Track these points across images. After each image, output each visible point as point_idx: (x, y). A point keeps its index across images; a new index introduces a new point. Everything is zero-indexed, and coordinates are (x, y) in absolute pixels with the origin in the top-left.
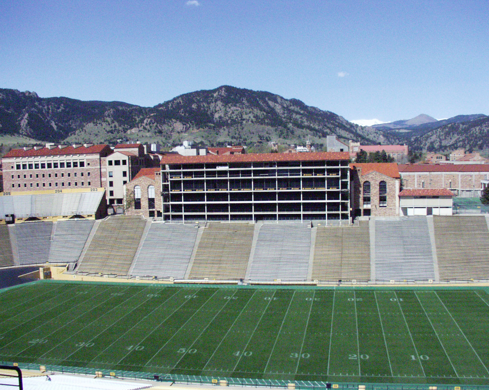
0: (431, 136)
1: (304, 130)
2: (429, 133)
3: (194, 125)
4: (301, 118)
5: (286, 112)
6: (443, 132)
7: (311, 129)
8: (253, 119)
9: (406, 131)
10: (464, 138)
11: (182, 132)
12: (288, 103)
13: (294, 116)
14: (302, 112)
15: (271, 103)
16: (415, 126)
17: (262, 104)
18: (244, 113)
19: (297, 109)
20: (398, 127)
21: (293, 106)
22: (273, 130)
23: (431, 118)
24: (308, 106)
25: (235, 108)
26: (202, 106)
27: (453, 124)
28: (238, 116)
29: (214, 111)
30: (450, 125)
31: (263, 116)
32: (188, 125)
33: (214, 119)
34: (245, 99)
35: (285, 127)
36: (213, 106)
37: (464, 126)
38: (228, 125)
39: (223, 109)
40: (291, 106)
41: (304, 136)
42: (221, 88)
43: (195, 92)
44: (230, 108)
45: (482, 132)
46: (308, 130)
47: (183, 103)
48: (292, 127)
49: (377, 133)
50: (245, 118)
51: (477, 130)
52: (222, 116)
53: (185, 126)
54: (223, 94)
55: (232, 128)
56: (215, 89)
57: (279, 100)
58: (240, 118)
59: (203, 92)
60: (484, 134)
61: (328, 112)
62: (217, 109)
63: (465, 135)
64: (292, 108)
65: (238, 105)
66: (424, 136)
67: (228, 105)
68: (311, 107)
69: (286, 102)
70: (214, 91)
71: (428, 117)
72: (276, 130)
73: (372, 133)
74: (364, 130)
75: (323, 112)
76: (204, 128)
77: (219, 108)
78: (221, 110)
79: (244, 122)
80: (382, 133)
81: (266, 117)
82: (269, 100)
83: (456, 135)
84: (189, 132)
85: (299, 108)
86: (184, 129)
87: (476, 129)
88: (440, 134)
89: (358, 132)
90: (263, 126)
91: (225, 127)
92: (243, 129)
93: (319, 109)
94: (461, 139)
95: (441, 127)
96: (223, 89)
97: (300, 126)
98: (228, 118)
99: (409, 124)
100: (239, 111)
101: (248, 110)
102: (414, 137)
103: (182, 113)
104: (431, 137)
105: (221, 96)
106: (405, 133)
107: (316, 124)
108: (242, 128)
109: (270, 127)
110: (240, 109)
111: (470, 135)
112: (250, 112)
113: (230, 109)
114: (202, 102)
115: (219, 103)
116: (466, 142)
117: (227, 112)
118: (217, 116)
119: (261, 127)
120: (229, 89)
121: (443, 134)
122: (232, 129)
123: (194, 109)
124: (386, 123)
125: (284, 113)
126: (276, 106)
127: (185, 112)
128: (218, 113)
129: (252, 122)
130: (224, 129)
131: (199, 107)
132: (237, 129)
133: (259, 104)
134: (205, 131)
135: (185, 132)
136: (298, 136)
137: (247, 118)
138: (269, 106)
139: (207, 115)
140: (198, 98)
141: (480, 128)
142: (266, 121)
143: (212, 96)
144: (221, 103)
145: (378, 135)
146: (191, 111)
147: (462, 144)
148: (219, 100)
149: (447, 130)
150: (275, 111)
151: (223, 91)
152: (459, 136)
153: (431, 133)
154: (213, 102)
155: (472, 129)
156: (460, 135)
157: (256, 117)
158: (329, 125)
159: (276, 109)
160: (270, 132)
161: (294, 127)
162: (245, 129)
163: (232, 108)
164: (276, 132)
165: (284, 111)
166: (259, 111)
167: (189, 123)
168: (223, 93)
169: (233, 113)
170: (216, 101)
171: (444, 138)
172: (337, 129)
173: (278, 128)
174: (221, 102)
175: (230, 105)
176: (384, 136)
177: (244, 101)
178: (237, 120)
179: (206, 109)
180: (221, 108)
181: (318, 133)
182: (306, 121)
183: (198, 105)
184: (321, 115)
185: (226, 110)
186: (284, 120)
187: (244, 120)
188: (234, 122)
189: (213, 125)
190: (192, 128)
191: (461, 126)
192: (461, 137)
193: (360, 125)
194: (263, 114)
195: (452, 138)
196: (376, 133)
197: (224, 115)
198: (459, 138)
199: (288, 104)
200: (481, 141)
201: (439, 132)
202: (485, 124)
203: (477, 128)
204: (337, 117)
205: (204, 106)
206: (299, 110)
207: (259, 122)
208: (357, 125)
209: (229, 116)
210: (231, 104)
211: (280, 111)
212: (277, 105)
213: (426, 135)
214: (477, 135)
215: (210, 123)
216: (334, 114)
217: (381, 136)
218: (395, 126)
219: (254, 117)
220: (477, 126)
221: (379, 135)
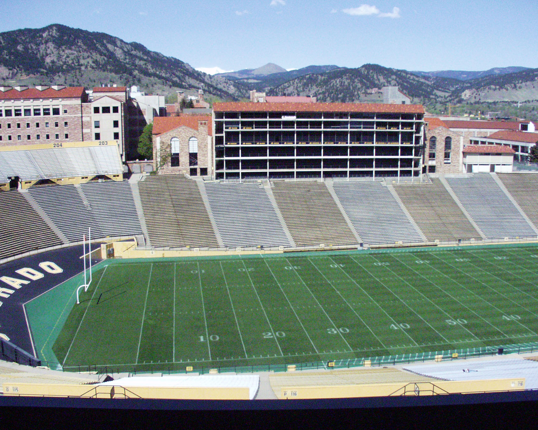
0: (288, 87)
1: (152, 78)
2: (286, 84)
3: (23, 70)
4: (145, 64)
5: (127, 57)
6: (300, 83)
7: (160, 77)
8: (93, 64)
9: (256, 81)
10: (324, 90)
11: (8, 78)
12: (129, 47)
13: (137, 62)
14: (145, 57)
15: (110, 46)
16: (262, 76)
17: (100, 48)
18: (81, 57)
19: (140, 54)
20: (246, 76)
21: (135, 50)
22: (117, 78)
23: (280, 68)
24: (151, 51)
25: (70, 51)
26: (30, 47)
27: (311, 75)
28: (74, 61)
29: (45, 55)
30: (307, 76)
31: (104, 61)
32: (15, 71)
33: (46, 63)
34: (80, 41)
35: (131, 74)
36: (43, 49)
37: (323, 78)
38: (64, 72)
39: (56, 52)
40: (132, 50)
41: (152, 86)
42: (51, 27)
43: (17, 31)
44: (63, 51)
45: (343, 84)
46: (156, 79)
47: (4, 43)
48: (138, 74)
49: (227, 83)
50: (83, 63)
51: (338, 82)
52: (55, 60)
53: (11, 72)
54: (54, 34)
55: (70, 74)
56: (44, 28)
57: (119, 43)
58: (76, 63)
59: (29, 31)
60: (345, 87)
61: (173, 58)
62: (49, 51)
63: (325, 87)
64: (134, 52)
65: (73, 48)
66: (280, 87)
67: (62, 48)
68: (154, 52)
69: (127, 46)
70: (44, 30)
71: (276, 66)
72: (121, 78)
73: (221, 83)
74: (212, 80)
75: (167, 58)
76: (35, 75)
77: (51, 50)
78: (53, 53)
79: (83, 68)
80: (232, 82)
81: (107, 63)
82: (108, 43)
83: (314, 87)
84: (17, 79)
85: (141, 53)
86: (11, 75)
87: (336, 82)
88: (297, 85)
89: (206, 80)
90: (106, 73)
91: (60, 74)
92: (82, 76)
93: (163, 55)
94: (320, 91)
95: (298, 78)
96: (54, 28)
97: (146, 73)
98: (62, 63)
99: (255, 73)
100: (75, 55)
101: (86, 54)
102: (269, 88)
103: (7, 56)
104: (288, 89)
105: (52, 36)
106: (254, 83)
107: (162, 72)
108: (80, 74)
109: (113, 74)
110: (76, 52)
111: (331, 87)
112: (88, 57)
113: (63, 53)
114: (30, 43)
115: (51, 45)
116: (327, 95)
117: (61, 56)
118: (48, 60)
119: (104, 74)
120: (61, 28)
121: (301, 85)
122: (70, 76)
123: (19, 50)
124: (229, 72)
125: (126, 59)
126: (115, 50)
127: (10, 54)
128: (50, 57)
129: (93, 68)
130: (59, 76)
131: (26, 48)
132: (76, 76)
133: (97, 48)
134: (36, 78)
135: (12, 78)
136: (146, 85)
137: (86, 64)
138: (108, 50)
139: (37, 59)
140: (24, 38)
141: (341, 80)
142: (109, 67)
143: (41, 36)
144: (53, 45)
145: (228, 85)
146: (17, 54)
147: (322, 97)
148: (51, 41)
149: (305, 81)
150: (115, 57)
151: (54, 31)
152: (319, 88)
153: (288, 84)
154: (43, 44)
155: (332, 81)
156: (320, 86)
157: (95, 62)
158: (178, 74)
159: (116, 53)
160: (115, 80)
161: (141, 75)
162: (85, 76)
163: (67, 51)
164: (121, 80)
165: (126, 55)
166: (98, 56)
167: (16, 68)
168: (54, 32)
169: (68, 57)
170: (46, 42)
171: (301, 89)
172: (187, 77)
173: (122, 75)
174: (53, 43)
175: (63, 47)
176: (234, 86)
177: (79, 44)
178: (73, 65)
179: (35, 52)
180: (54, 51)
181: (168, 82)
182: (151, 69)
183: (25, 46)
184: (165, 61)
185: (59, 53)
186: (128, 66)
187: (82, 65)
188: (70, 68)
189: (45, 71)
190: (20, 74)
191: (320, 77)
192: (320, 89)
193: (208, 74)
194: (104, 59)
195: (310, 90)
196: (225, 82)
197: (57, 59)
198: (319, 90)
199: (128, 49)
200: (342, 94)
201: (297, 83)
202: (346, 75)
203: (338, 81)
204: (183, 65)
205: (32, 47)
206: (142, 56)
207: (101, 68)
208: (205, 74)
209: (64, 60)
210: (65, 46)
211: (121, 56)
212: (117, 49)
213: (282, 86)
214: (338, 88)
215: (41, 68)
216: (179, 60)
217: (232, 87)
218: (241, 75)
219: (93, 62)
220: (338, 77)
221: (230, 85)
